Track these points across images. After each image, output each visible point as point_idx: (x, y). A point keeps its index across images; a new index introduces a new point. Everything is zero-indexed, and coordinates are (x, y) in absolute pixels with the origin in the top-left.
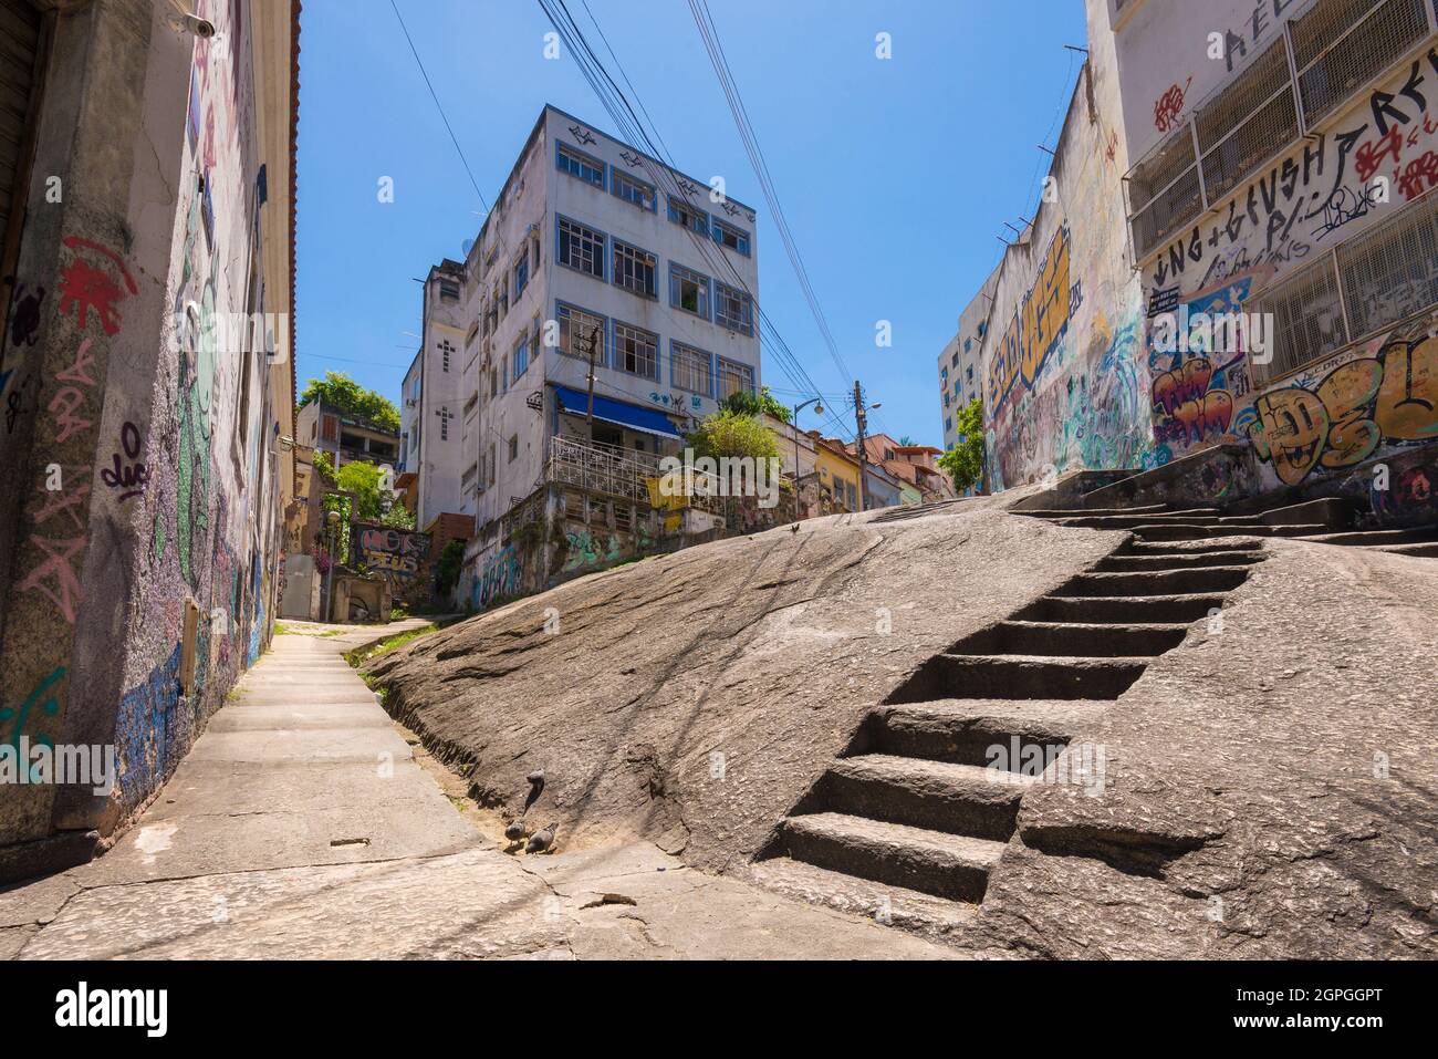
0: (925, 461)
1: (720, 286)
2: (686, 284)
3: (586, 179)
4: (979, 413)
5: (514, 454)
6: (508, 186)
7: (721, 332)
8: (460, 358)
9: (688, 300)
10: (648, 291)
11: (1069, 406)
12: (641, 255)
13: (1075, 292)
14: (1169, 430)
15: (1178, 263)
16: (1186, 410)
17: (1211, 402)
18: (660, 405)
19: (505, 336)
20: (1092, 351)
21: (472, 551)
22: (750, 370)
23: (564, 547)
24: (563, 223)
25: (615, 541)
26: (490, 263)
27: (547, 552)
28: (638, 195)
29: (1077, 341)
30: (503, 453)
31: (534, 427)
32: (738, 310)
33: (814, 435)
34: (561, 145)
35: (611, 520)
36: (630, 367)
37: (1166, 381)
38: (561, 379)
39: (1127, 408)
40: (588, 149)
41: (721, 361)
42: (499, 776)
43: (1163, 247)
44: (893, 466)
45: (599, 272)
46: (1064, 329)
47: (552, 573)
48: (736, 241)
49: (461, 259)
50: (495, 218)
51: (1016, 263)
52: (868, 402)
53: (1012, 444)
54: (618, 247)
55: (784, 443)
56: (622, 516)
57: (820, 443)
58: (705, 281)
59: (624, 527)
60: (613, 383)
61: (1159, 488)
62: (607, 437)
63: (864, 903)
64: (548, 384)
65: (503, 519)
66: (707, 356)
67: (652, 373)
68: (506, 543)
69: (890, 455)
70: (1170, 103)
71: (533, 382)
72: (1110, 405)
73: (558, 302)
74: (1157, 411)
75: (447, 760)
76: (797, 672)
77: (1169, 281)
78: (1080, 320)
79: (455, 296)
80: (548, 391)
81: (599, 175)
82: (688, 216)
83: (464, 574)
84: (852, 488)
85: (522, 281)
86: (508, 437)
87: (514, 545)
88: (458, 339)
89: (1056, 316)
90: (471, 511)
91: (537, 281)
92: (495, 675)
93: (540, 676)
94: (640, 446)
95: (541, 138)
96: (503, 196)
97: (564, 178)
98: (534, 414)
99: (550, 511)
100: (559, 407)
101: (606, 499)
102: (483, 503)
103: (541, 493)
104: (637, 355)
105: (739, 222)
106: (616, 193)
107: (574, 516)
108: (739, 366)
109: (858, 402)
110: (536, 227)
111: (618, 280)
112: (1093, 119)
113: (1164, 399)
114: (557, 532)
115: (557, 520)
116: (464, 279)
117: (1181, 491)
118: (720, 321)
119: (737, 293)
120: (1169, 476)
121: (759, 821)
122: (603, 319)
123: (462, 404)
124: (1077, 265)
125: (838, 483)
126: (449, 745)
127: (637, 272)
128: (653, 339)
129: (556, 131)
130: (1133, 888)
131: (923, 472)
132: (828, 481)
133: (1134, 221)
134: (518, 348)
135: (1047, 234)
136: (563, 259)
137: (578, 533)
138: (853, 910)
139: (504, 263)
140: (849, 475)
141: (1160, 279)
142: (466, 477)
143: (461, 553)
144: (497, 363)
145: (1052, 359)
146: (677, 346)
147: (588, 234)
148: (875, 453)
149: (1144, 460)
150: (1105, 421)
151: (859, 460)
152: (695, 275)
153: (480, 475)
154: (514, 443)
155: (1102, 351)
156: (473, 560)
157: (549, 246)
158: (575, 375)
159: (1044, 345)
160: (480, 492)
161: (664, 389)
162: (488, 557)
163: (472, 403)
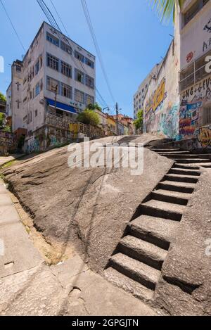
0: (130, 121)
1: (87, 76)
2: (78, 74)
3: (54, 43)
4: (142, 113)
5: (36, 115)
6: (33, 42)
7: (87, 87)
8: (22, 87)
9: (79, 79)
10: (69, 75)
11: (162, 120)
12: (68, 65)
13: (165, 94)
14: (182, 132)
15: (188, 95)
16: (185, 128)
17: (191, 127)
18: (72, 105)
19: (34, 83)
20: (168, 109)
21: (27, 138)
22: (93, 98)
23: (50, 141)
24: (48, 55)
25: (62, 139)
26: (29, 62)
27: (46, 142)
28: (67, 49)
29: (165, 105)
30: (34, 114)
31: (42, 109)
32: (90, 82)
33: (107, 114)
34: (47, 33)
35: (61, 134)
36: (65, 95)
37: (182, 121)
38: (48, 97)
39: (174, 124)
40: (55, 35)
41: (87, 95)
42: (41, 223)
43: (185, 90)
44: (123, 122)
45: (57, 69)
46: (162, 102)
47: (47, 147)
48: (91, 64)
49: (21, 60)
50: (30, 50)
51: (153, 82)
52: (119, 108)
53: (149, 124)
54: (62, 62)
55: (100, 116)
56: (63, 133)
57: (108, 117)
58: (83, 74)
59: (64, 136)
60: (61, 99)
61: (179, 145)
62: (59, 113)
63: (130, 288)
64: (45, 98)
65: (34, 132)
66: (83, 93)
67: (70, 97)
68: (35, 138)
69: (122, 119)
70: (190, 56)
71: (41, 97)
72: (170, 123)
73: (47, 76)
74: (180, 127)
75: (27, 211)
76: (109, 205)
77: (185, 99)
78: (166, 101)
79: (20, 70)
80: (45, 100)
81: (58, 43)
82: (79, 56)
83: (25, 144)
84: (114, 127)
85: (38, 69)
86: (35, 109)
87: (38, 139)
88: (21, 82)
89: (161, 98)
90: (26, 127)
91: (41, 70)
92: (36, 184)
93: (47, 187)
94: (67, 115)
95: (42, 30)
96: (32, 44)
97: (48, 42)
98: (41, 105)
99: (46, 132)
100: (48, 104)
101: (59, 129)
102: (29, 125)
103: (44, 127)
104: (67, 92)
105: (91, 59)
106: (62, 48)
107: (52, 133)
108: (91, 96)
109: (117, 108)
110: (41, 55)
111: (62, 72)
112: (173, 54)
113: (181, 125)
114: (48, 137)
115: (48, 134)
116: (22, 66)
117: (183, 147)
118: (86, 85)
119: (91, 78)
120: (181, 143)
121: (105, 257)
122: (58, 82)
123: (23, 99)
124: (166, 89)
125: (111, 125)
126: (27, 207)
127: (67, 70)
128: (71, 88)
129: (46, 29)
130: (185, 296)
131: (129, 123)
132: (109, 125)
133: (180, 83)
134: (37, 87)
135: (161, 78)
136: (48, 65)
137: (53, 137)
138: (128, 290)
139: (33, 63)
140: (114, 124)
141: (184, 97)
142: (24, 118)
143: (24, 139)
144: (32, 90)
145: (159, 108)
146: (76, 90)
147: (54, 58)
148: (119, 119)
149: (176, 136)
150: (169, 125)
151: (116, 121)
152: (81, 72)
153: (28, 118)
154: (36, 112)
155: (169, 109)
156: (27, 141)
157: (45, 61)
158: (52, 96)
159: (158, 104)
160: (28, 123)
161: (73, 101)
162: (31, 141)
163: (25, 100)
